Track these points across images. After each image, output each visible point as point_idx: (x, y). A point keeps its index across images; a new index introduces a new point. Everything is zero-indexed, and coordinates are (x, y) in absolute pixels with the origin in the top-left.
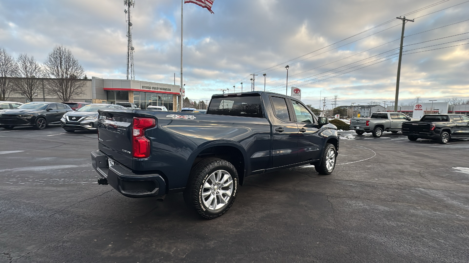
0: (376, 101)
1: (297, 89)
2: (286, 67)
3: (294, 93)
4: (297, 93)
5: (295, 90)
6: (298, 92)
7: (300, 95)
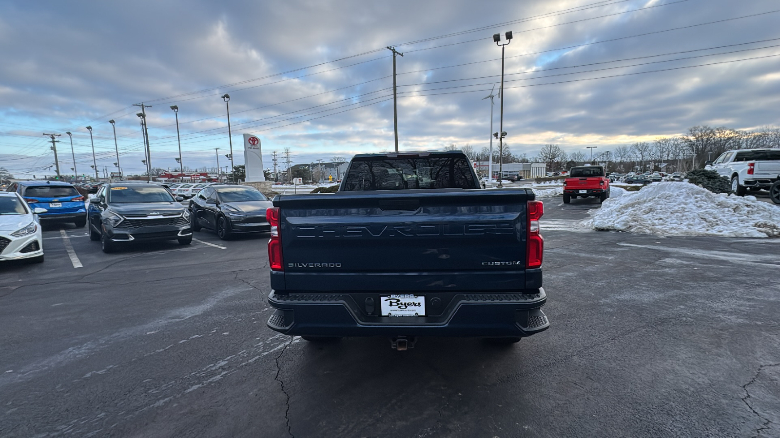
0: (340, 156)
1: (253, 138)
2: (224, 97)
3: (249, 145)
4: (254, 144)
5: (250, 139)
6: (256, 142)
7: (259, 149)
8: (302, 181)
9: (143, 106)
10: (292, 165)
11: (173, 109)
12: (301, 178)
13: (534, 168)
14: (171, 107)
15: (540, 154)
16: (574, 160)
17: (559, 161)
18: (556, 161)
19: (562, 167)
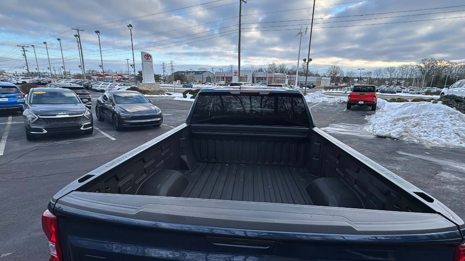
0: (204, 67)
1: (147, 54)
2: (128, 26)
3: (145, 59)
4: (148, 59)
5: (145, 55)
6: (149, 57)
7: (152, 62)
8: (180, 82)
9: (78, 30)
10: (175, 71)
11: (96, 33)
12: (180, 81)
13: (323, 80)
14: (95, 31)
15: (327, 71)
16: (348, 76)
17: (339, 76)
18: (337, 76)
19: (340, 80)
